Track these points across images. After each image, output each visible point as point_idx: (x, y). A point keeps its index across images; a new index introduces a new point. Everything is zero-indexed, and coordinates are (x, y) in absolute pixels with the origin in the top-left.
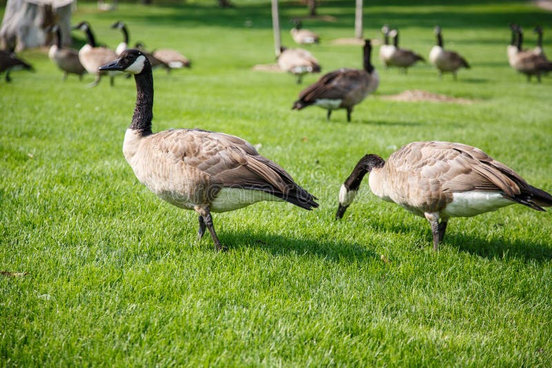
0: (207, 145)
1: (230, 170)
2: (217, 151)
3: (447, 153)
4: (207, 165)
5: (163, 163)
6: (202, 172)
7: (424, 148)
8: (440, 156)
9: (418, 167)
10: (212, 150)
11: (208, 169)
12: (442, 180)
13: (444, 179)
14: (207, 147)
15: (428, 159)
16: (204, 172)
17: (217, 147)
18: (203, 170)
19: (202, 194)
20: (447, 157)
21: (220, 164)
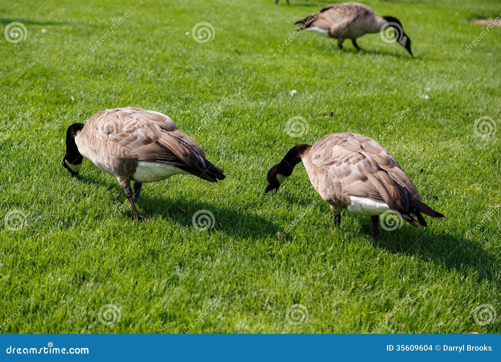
0: (128, 123)
1: (145, 146)
2: (135, 129)
3: (352, 156)
4: (126, 142)
5: (93, 138)
6: (122, 148)
7: (336, 146)
8: (345, 158)
9: (328, 165)
10: (131, 129)
11: (127, 145)
12: (344, 183)
13: (345, 182)
14: (127, 126)
15: (336, 159)
16: (124, 148)
17: (136, 126)
18: (123, 146)
19: (123, 167)
20: (351, 161)
21: (137, 140)
